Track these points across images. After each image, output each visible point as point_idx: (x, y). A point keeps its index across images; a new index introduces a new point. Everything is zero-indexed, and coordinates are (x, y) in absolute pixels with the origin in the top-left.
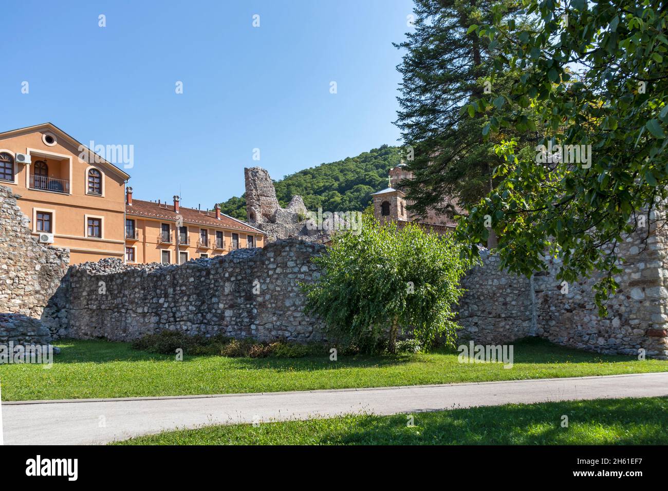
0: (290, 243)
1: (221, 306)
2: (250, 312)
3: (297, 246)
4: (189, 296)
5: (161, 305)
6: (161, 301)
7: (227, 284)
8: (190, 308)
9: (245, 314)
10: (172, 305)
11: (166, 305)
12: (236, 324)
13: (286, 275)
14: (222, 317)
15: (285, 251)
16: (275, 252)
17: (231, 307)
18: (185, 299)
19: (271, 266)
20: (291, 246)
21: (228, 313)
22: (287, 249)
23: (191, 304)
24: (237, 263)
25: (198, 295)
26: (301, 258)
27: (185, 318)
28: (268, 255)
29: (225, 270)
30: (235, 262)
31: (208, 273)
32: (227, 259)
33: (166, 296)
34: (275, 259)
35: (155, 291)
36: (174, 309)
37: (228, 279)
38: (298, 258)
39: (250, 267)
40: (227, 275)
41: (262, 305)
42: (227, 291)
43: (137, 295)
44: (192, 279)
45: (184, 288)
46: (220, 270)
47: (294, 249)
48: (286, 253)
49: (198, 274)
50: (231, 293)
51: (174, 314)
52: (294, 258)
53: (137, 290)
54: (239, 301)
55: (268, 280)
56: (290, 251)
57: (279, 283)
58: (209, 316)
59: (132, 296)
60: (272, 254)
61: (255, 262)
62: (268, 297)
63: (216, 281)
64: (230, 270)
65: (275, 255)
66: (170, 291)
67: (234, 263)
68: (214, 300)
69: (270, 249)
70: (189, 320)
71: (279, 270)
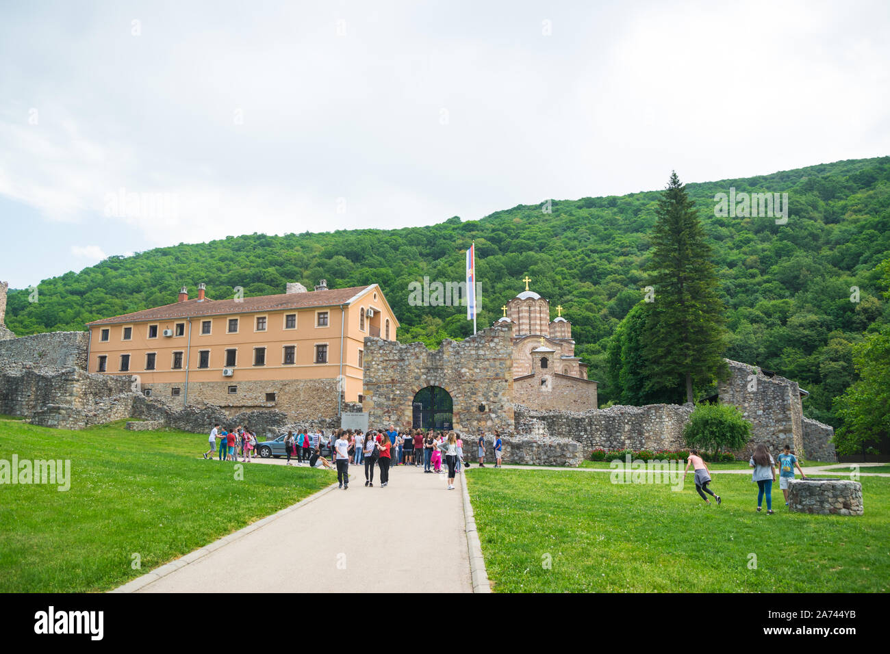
1: (623, 438)
2: (641, 442)
4: (601, 432)
5: (582, 436)
6: (581, 434)
7: (626, 426)
8: (602, 438)
9: (638, 442)
10: (590, 436)
11: (585, 436)
12: (632, 448)
13: (662, 422)
14: (623, 444)
17: (629, 438)
18: (599, 433)
19: (653, 417)
21: (627, 442)
23: (603, 436)
25: (607, 431)
27: (599, 444)
29: (625, 418)
31: (614, 419)
33: (586, 431)
35: (577, 428)
36: (591, 439)
37: (627, 423)
39: (641, 418)
40: (626, 421)
41: (648, 438)
42: (626, 430)
43: (564, 430)
44: (603, 422)
45: (598, 427)
46: (622, 418)
49: (607, 419)
50: (629, 431)
51: (591, 441)
53: (563, 427)
54: (634, 435)
55: (651, 425)
57: (657, 426)
58: (615, 443)
59: (560, 430)
60: (653, 411)
61: (643, 415)
62: (651, 433)
63: (619, 424)
64: (628, 418)
66: (589, 428)
68: (618, 434)
70: (602, 445)
71: (657, 420)
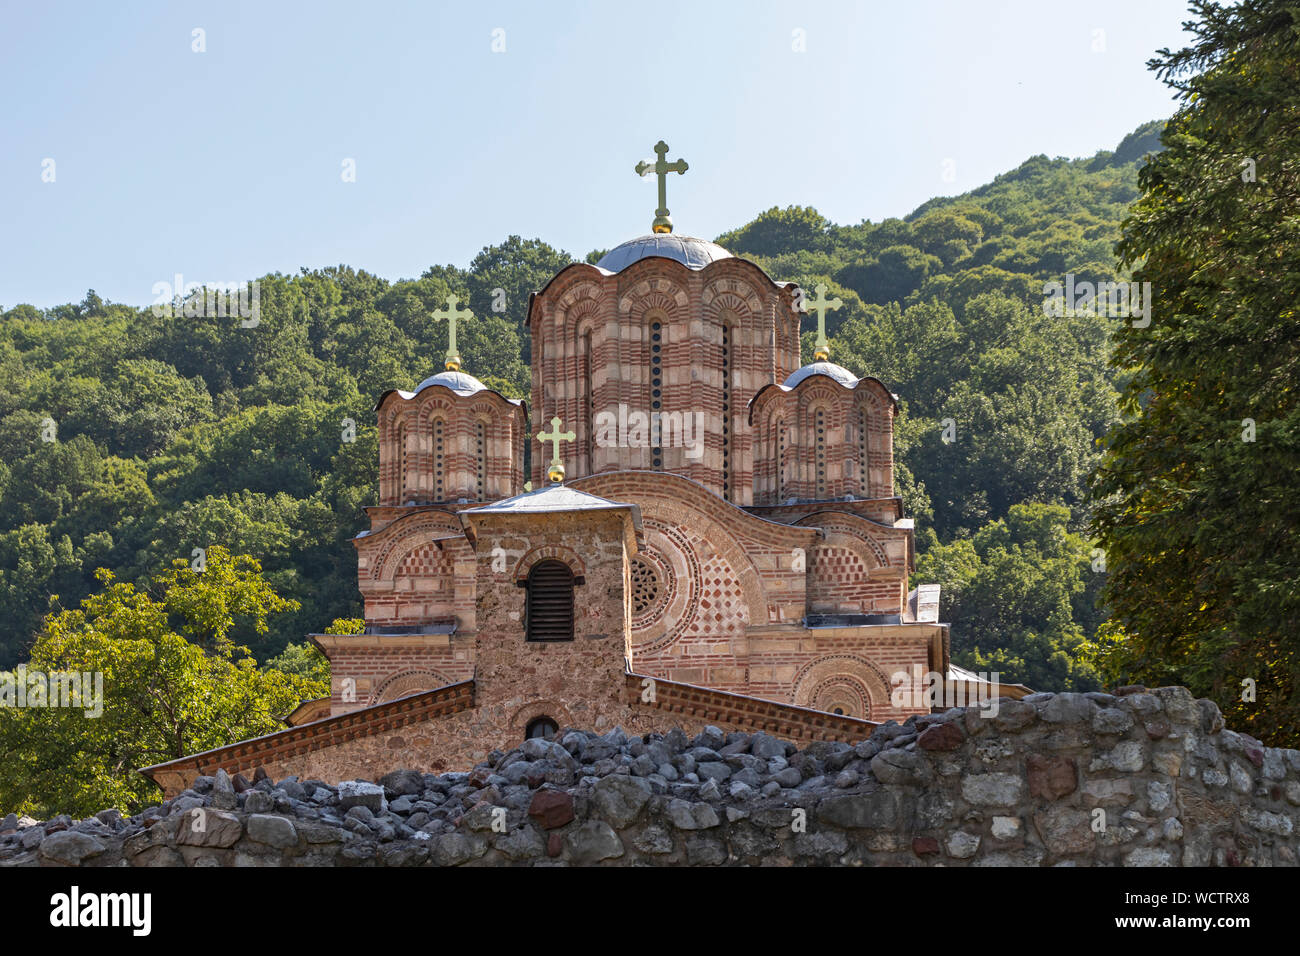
0: (1154, 714)
3: (1190, 742)
15: (1109, 773)
16: (1029, 770)
20: (1155, 739)
22: (1132, 756)
24: (701, 833)
26: (1206, 829)
28: (974, 789)
30: (686, 822)
32: (610, 799)
34: (1025, 823)
38: (1191, 824)
47: (1170, 762)
48: (1122, 786)
52: (1173, 829)
56: (1151, 771)
65: (1028, 793)
67: (671, 829)
69: (989, 752)
